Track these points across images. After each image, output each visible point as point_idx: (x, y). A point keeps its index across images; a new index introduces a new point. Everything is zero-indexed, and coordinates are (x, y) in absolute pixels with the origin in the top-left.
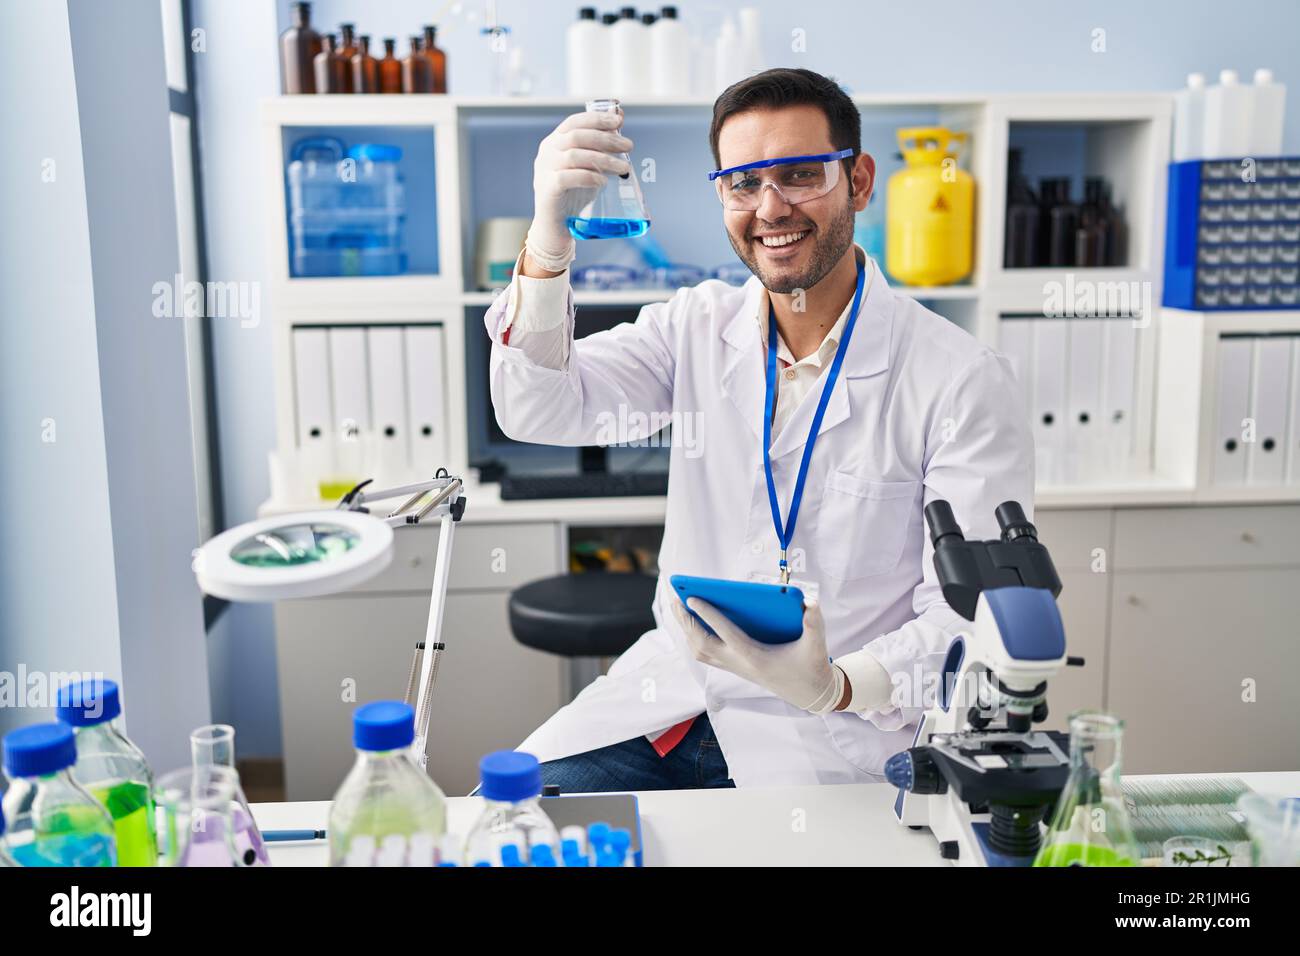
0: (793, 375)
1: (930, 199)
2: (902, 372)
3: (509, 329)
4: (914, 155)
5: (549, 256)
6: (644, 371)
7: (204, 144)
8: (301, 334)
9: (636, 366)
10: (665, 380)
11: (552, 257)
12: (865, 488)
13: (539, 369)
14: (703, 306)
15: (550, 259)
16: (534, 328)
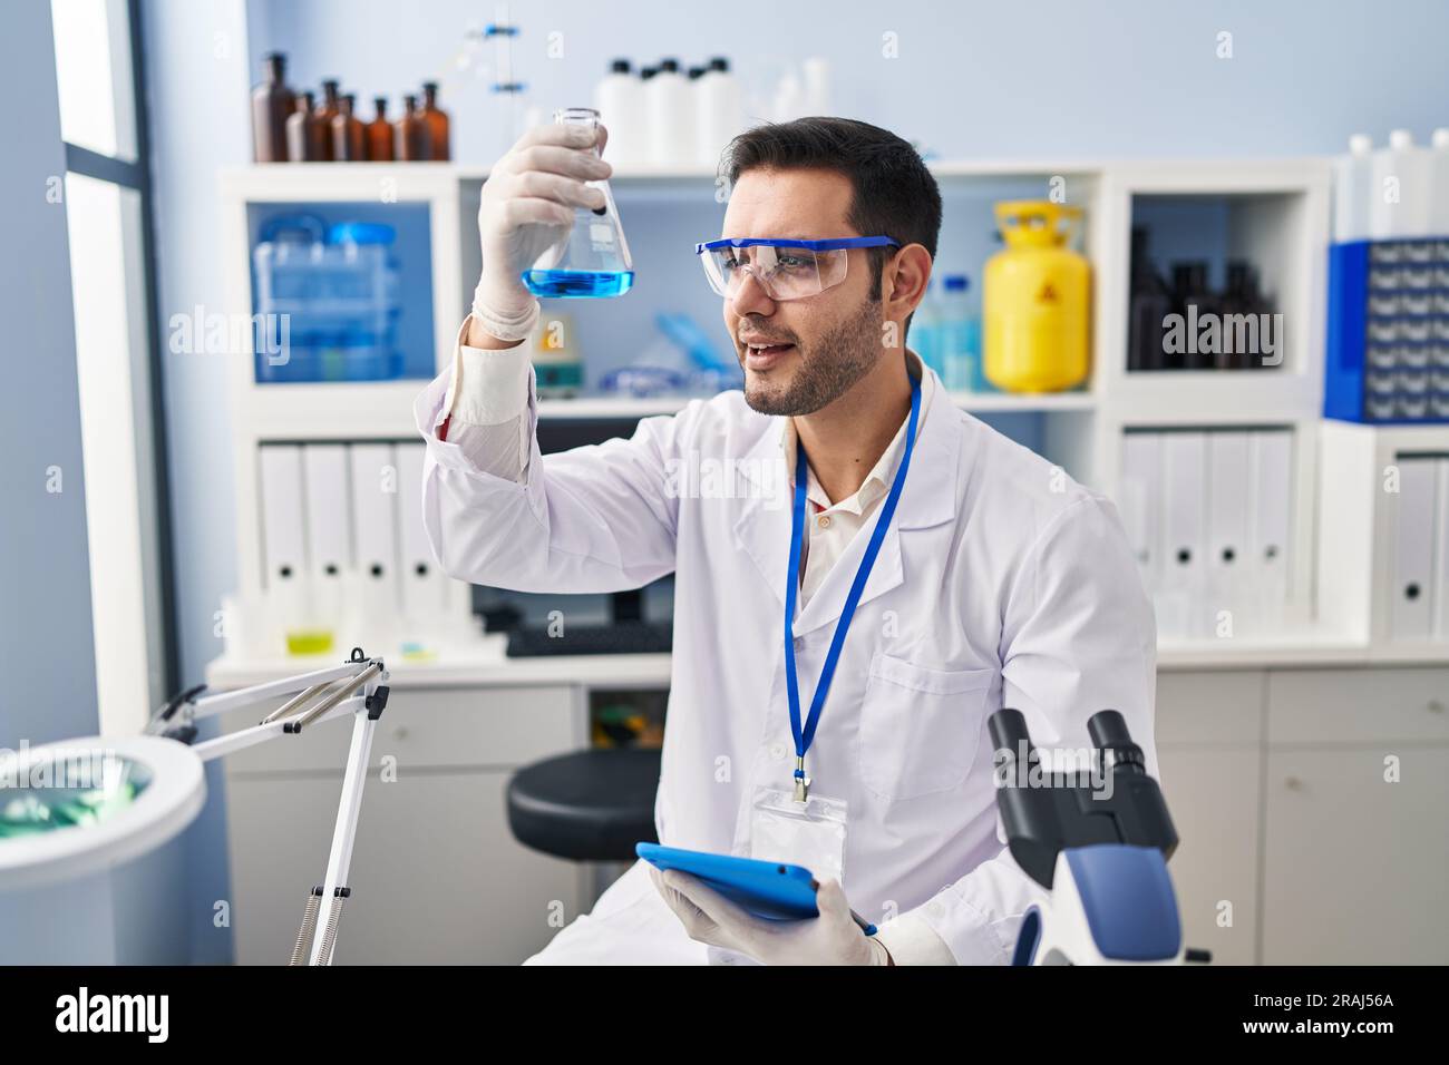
0: (828, 522)
1: (1035, 286)
2: (970, 522)
3: (447, 421)
4: (1016, 235)
5: (500, 319)
6: (636, 500)
7: (160, 223)
8: (271, 454)
9: (626, 494)
10: (663, 516)
11: (505, 320)
12: (924, 679)
13: (485, 476)
14: (719, 426)
15: (502, 323)
16: (479, 419)
